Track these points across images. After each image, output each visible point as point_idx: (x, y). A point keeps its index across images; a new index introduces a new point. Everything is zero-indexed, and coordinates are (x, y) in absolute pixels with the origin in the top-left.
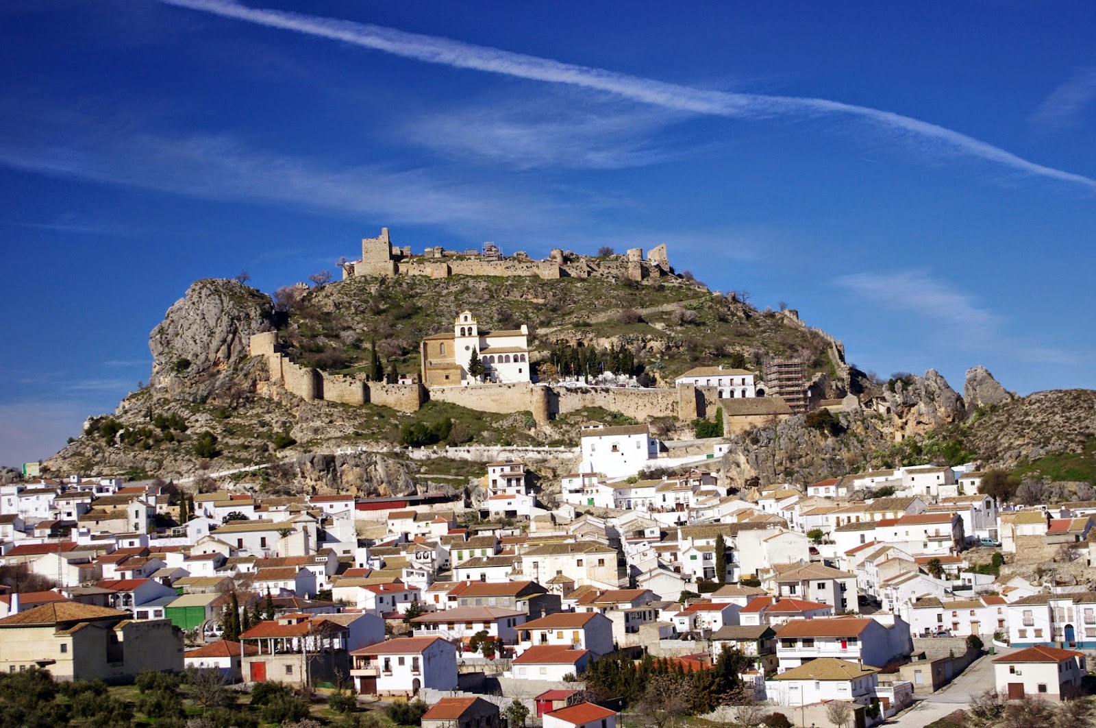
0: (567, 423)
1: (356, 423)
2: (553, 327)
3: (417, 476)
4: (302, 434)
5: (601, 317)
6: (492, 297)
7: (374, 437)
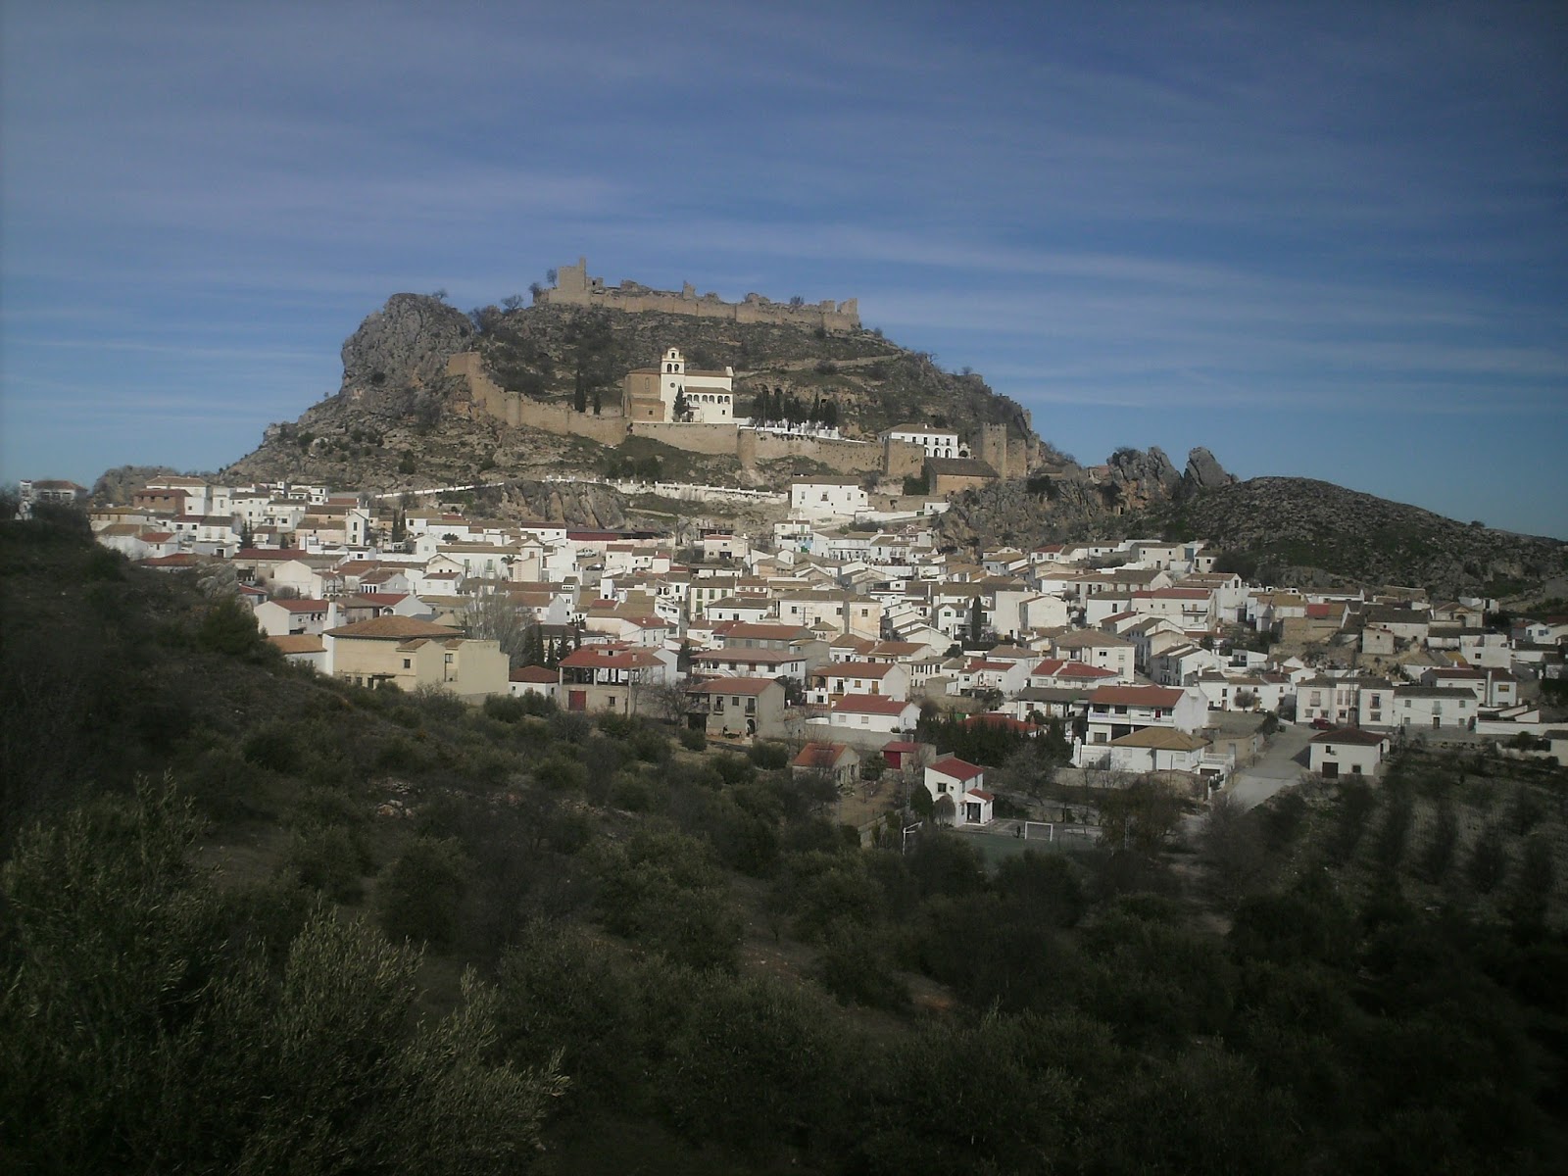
0: (774, 470)
1: (561, 452)
2: (751, 371)
3: (627, 510)
4: (505, 458)
5: (796, 366)
6: (688, 336)
7: (577, 467)
